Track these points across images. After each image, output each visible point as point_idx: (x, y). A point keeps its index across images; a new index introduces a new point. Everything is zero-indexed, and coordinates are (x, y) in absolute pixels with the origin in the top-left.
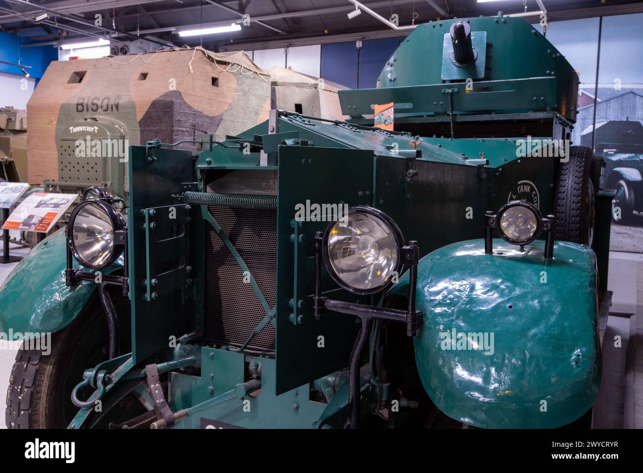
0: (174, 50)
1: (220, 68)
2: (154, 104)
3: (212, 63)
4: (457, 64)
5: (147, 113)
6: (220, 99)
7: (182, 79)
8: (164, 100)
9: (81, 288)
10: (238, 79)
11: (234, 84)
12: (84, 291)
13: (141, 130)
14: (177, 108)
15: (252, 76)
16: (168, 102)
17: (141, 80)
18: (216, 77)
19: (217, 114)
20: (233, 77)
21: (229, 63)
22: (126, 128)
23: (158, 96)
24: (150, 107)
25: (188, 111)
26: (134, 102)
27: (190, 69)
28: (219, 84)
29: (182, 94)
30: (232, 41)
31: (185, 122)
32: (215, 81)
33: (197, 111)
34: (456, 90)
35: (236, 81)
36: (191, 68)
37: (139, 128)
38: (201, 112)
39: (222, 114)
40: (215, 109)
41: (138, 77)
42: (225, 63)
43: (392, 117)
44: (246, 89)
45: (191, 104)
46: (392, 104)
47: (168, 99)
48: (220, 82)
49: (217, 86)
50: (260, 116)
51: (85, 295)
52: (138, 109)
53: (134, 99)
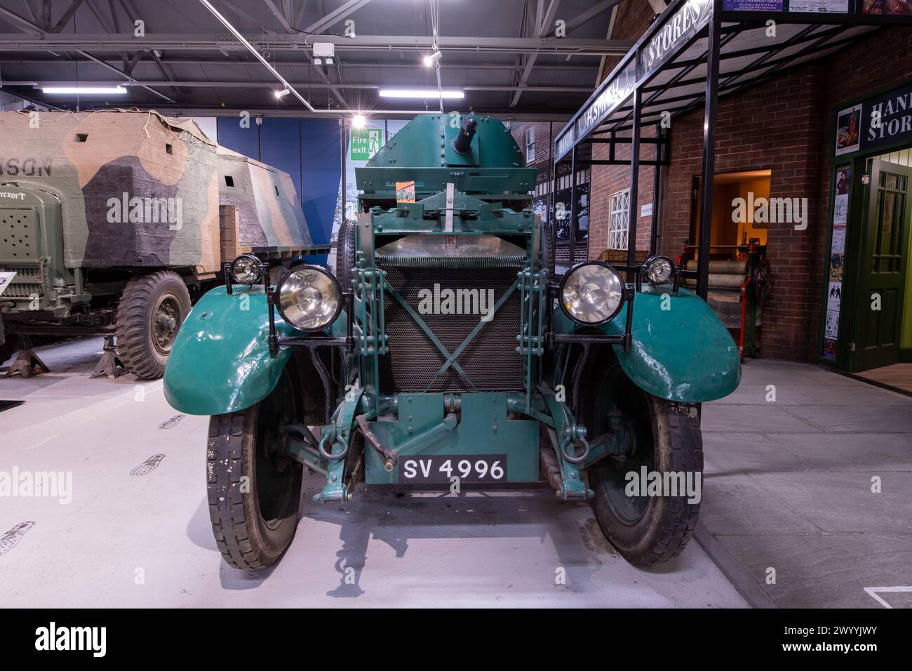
0: (119, 112)
1: (175, 134)
2: (104, 170)
3: (166, 129)
4: (457, 151)
5: (94, 179)
6: (174, 168)
7: (139, 144)
8: (119, 166)
9: (281, 354)
10: (189, 148)
11: (185, 153)
12: (284, 356)
13: (85, 199)
14: (136, 175)
15: (201, 145)
16: (125, 168)
17: (77, 141)
18: (169, 143)
19: (173, 183)
20: (184, 144)
21: (182, 130)
22: (62, 195)
23: (109, 161)
24: (98, 172)
25: (147, 179)
26: (73, 166)
27: (146, 134)
28: (173, 152)
29: (140, 160)
30: (107, 104)
31: (145, 190)
32: (168, 147)
33: (155, 179)
34: (462, 173)
35: (187, 149)
36: (147, 132)
37: (83, 196)
38: (158, 181)
39: (177, 184)
40: (171, 178)
41: (73, 138)
42: (179, 130)
43: (414, 193)
44: (196, 158)
45: (149, 172)
46: (413, 182)
47: (124, 165)
48: (174, 149)
49: (171, 154)
50: (210, 187)
51: (284, 360)
52: (80, 175)
53: (74, 163)
